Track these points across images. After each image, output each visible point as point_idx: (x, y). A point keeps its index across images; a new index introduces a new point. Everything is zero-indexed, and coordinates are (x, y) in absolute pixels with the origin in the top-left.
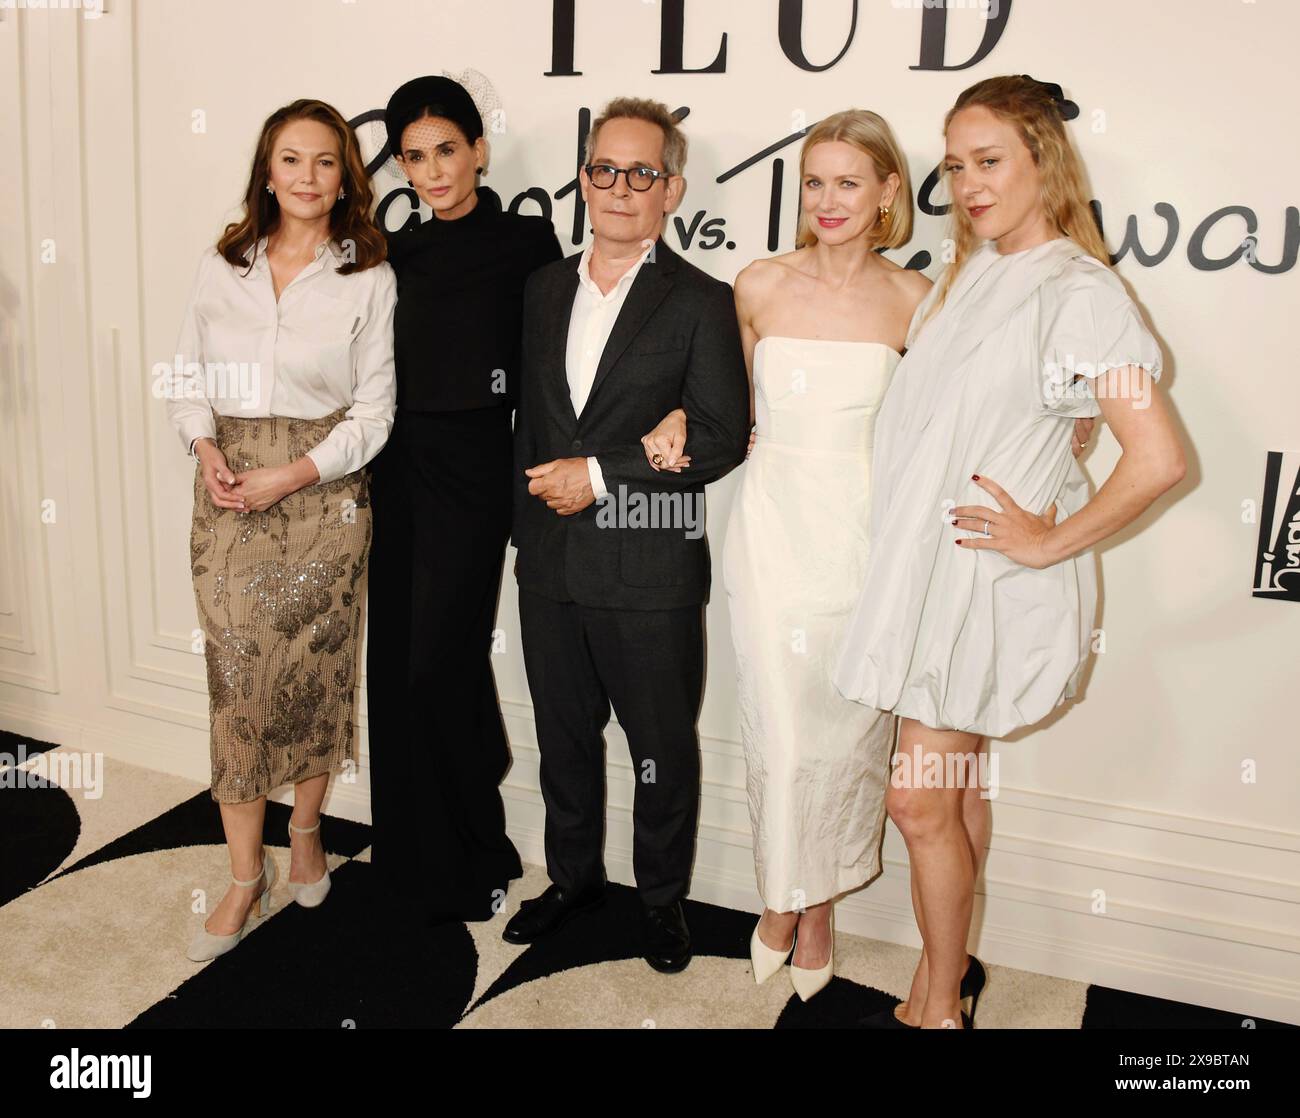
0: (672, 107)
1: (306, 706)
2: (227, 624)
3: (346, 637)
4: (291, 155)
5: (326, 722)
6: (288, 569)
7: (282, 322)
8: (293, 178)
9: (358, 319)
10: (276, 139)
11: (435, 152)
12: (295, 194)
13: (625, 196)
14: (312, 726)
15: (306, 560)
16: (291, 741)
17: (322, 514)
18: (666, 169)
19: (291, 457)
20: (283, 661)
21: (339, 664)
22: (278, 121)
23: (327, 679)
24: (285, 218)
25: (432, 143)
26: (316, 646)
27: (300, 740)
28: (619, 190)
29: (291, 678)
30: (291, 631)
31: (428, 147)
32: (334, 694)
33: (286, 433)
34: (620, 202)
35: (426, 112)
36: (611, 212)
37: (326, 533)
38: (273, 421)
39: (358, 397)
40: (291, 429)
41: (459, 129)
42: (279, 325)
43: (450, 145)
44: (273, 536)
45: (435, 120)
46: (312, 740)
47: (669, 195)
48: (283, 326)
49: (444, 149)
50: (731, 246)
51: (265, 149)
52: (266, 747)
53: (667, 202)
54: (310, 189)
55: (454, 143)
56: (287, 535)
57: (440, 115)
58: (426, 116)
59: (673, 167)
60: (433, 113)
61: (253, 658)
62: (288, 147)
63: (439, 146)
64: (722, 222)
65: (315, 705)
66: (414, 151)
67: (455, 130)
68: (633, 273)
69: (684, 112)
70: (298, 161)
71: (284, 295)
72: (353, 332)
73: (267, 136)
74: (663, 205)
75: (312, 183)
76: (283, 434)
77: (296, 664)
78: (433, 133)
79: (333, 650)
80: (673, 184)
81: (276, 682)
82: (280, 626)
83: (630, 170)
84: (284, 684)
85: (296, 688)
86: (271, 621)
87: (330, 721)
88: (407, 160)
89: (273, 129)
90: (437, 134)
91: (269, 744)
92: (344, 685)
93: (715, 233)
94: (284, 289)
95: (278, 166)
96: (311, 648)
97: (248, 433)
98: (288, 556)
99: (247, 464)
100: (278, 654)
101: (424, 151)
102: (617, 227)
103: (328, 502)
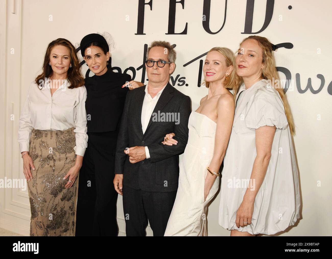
0: (171, 44)
1: (60, 217)
2: (36, 193)
3: (73, 196)
4: (56, 56)
5: (66, 222)
6: (55, 176)
7: (53, 102)
8: (56, 62)
9: (76, 101)
10: (51, 50)
11: (94, 56)
12: (56, 67)
13: (157, 69)
14: (62, 223)
15: (61, 173)
16: (55, 228)
17: (65, 159)
18: (169, 61)
19: (56, 142)
20: (53, 204)
21: (70, 205)
22: (52, 45)
23: (67, 208)
24: (54, 73)
25: (94, 53)
26: (62, 199)
27: (58, 228)
28: (155, 67)
29: (55, 209)
30: (55, 195)
31: (93, 55)
32: (69, 213)
33: (55, 135)
34: (155, 71)
35: (92, 45)
36: (153, 74)
37: (67, 165)
38: (51, 131)
39: (76, 125)
40: (57, 134)
41: (102, 49)
42: (52, 103)
43: (99, 54)
44: (51, 166)
45: (95, 47)
46: (62, 228)
47: (171, 69)
48: (54, 103)
49: (98, 55)
50: (187, 85)
51: (48, 53)
52: (47, 230)
53: (170, 71)
54: (61, 66)
55: (100, 54)
56: (55, 166)
57: (96, 46)
58: (92, 46)
59: (172, 60)
60: (94, 45)
61: (44, 203)
62: (55, 53)
63: (95, 55)
64: (184, 78)
65: (63, 217)
66: (88, 56)
67: (101, 50)
68: (161, 92)
69: (175, 46)
70: (58, 57)
71: (54, 94)
72: (74, 105)
73: (48, 50)
74: (169, 72)
75: (61, 64)
76: (54, 135)
77: (57, 205)
78: (94, 51)
79: (68, 200)
80: (172, 66)
81: (51, 210)
82: (52, 193)
83: (158, 61)
84: (53, 211)
85: (57, 212)
86: (49, 191)
87: (68, 222)
88: (86, 59)
89: (50, 48)
90: (95, 51)
91: (49, 229)
92: (72, 211)
93: (183, 81)
94: (54, 92)
95: (52, 59)
96: (61, 200)
97: (44, 135)
98: (55, 172)
99: (43, 144)
100: (51, 202)
101: (91, 56)
102: (155, 78)
103: (67, 155)
